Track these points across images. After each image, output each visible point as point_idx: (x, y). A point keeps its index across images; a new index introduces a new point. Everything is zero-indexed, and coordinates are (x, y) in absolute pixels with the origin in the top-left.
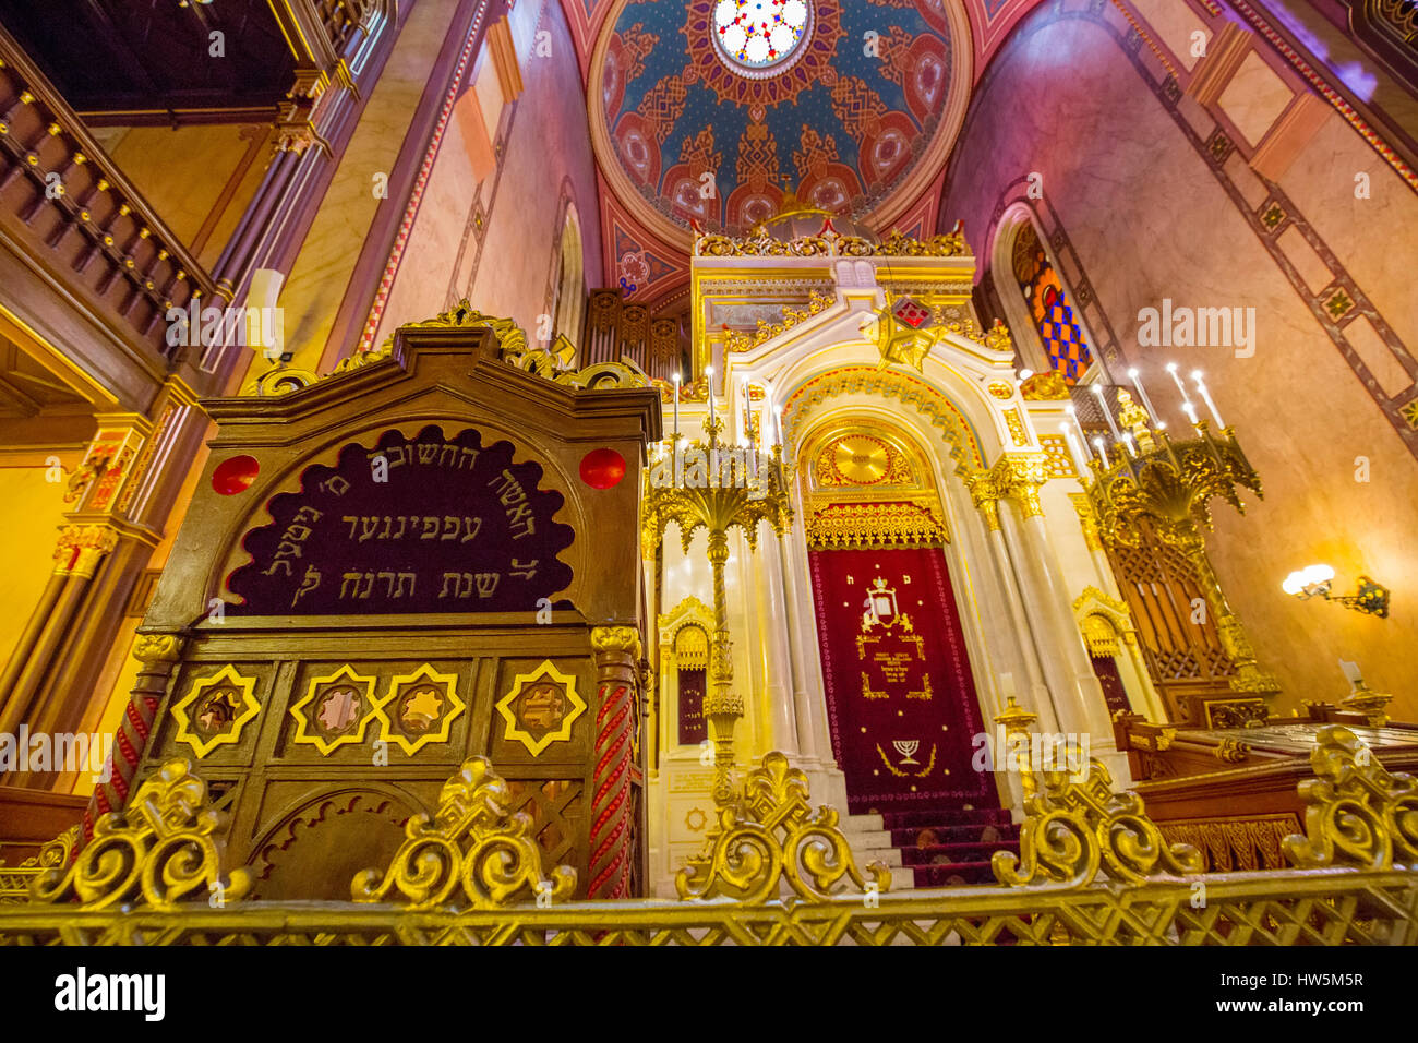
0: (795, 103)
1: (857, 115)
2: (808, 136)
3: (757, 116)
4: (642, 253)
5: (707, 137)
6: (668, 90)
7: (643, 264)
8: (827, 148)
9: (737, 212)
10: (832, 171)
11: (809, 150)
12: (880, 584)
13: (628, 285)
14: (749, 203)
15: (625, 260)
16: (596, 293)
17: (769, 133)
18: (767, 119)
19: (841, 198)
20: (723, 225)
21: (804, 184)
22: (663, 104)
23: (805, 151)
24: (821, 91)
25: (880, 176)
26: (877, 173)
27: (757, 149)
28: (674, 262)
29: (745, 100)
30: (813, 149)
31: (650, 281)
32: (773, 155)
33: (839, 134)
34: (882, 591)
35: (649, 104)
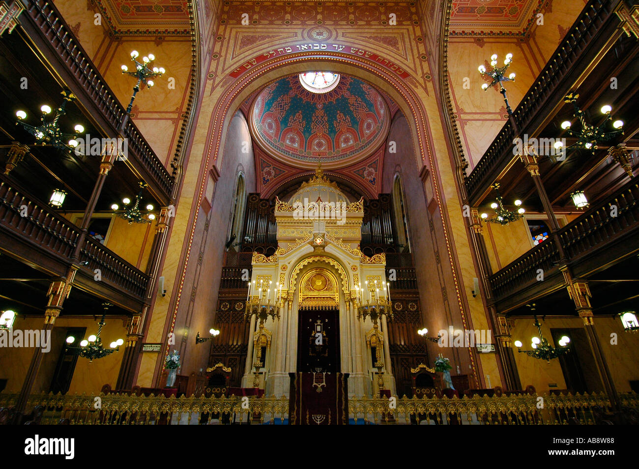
0: (335, 102)
1: (358, 110)
2: (340, 115)
3: (320, 106)
4: (271, 167)
5: (299, 115)
6: (283, 100)
7: (272, 171)
8: (347, 121)
9: (311, 145)
10: (348, 130)
11: (340, 121)
12: (319, 322)
13: (266, 180)
14: (316, 141)
15: (265, 170)
16: (251, 194)
17: (324, 113)
18: (324, 108)
19: (351, 142)
20: (305, 151)
21: (338, 135)
22: (281, 106)
23: (339, 121)
24: (345, 100)
25: (366, 136)
26: (365, 135)
27: (320, 120)
28: (285, 169)
29: (314, 101)
30: (342, 121)
31: (275, 177)
32: (326, 122)
33: (352, 117)
34: (319, 324)
35: (275, 107)
